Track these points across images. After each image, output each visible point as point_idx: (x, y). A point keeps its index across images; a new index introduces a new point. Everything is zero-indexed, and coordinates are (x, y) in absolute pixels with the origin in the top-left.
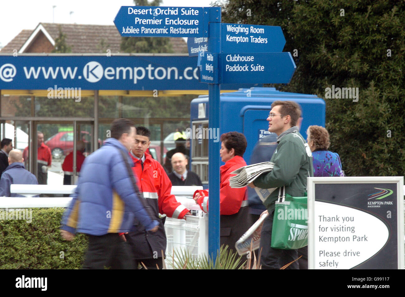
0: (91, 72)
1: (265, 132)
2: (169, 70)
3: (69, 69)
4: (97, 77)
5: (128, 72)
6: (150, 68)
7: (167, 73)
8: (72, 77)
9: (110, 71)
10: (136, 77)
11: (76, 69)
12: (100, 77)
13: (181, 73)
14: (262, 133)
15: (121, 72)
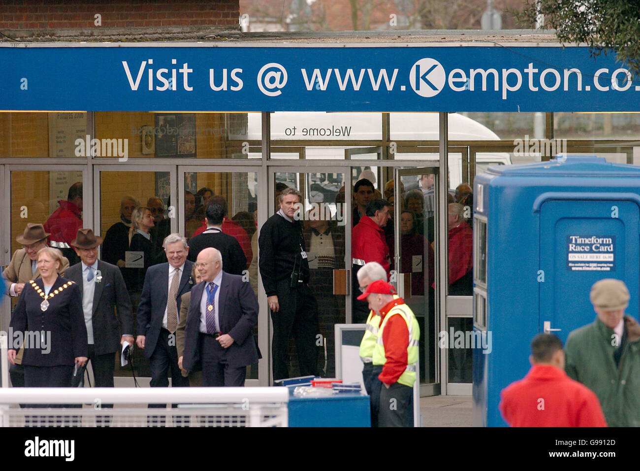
0: (424, 78)
1: (579, 241)
2: (567, 73)
3: (383, 72)
4: (434, 88)
5: (491, 77)
6: (531, 70)
7: (562, 79)
8: (390, 88)
9: (457, 75)
10: (505, 86)
11: (396, 71)
12: (440, 86)
13: (588, 80)
14: (574, 242)
15: (478, 77)
